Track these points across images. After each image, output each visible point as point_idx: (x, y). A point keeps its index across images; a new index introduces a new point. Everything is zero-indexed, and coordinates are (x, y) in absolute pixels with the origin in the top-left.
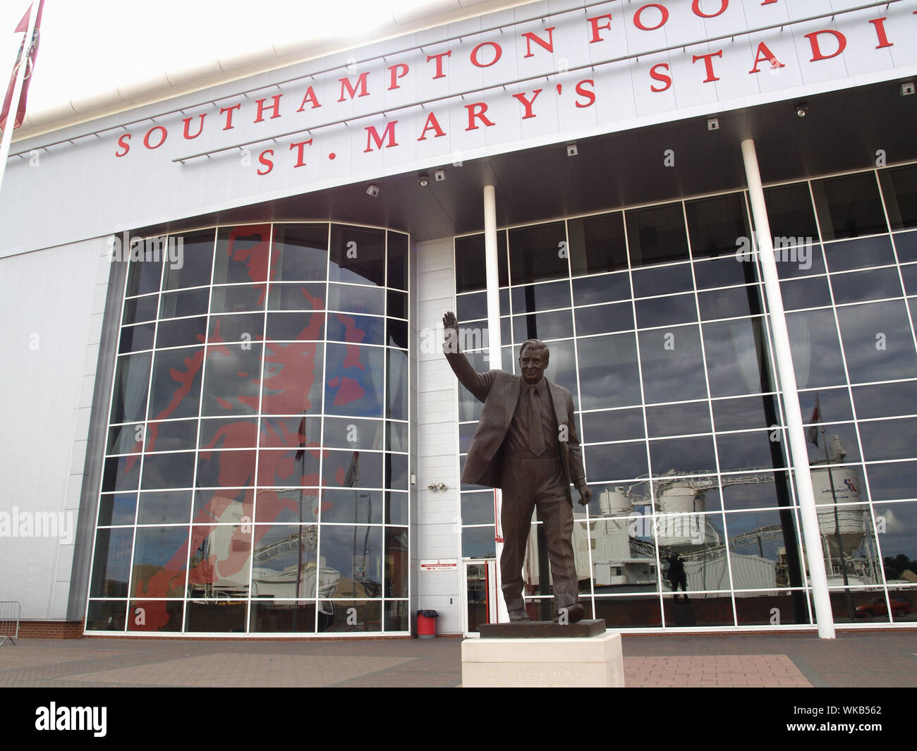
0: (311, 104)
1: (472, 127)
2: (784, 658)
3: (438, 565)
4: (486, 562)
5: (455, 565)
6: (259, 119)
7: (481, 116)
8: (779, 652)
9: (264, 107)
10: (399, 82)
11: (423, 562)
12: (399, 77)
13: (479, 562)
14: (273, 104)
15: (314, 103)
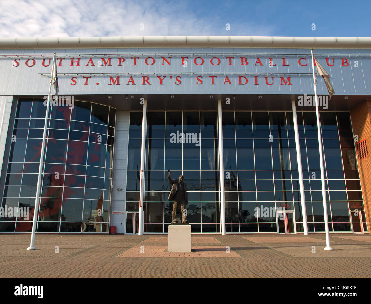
0: (91, 64)
1: (144, 84)
2: (214, 238)
3: (118, 213)
4: (133, 212)
5: (123, 213)
6: (72, 65)
7: (147, 81)
8: (213, 237)
9: (74, 61)
10: (122, 63)
11: (113, 212)
12: (122, 62)
13: (131, 212)
14: (77, 61)
15: (92, 64)
